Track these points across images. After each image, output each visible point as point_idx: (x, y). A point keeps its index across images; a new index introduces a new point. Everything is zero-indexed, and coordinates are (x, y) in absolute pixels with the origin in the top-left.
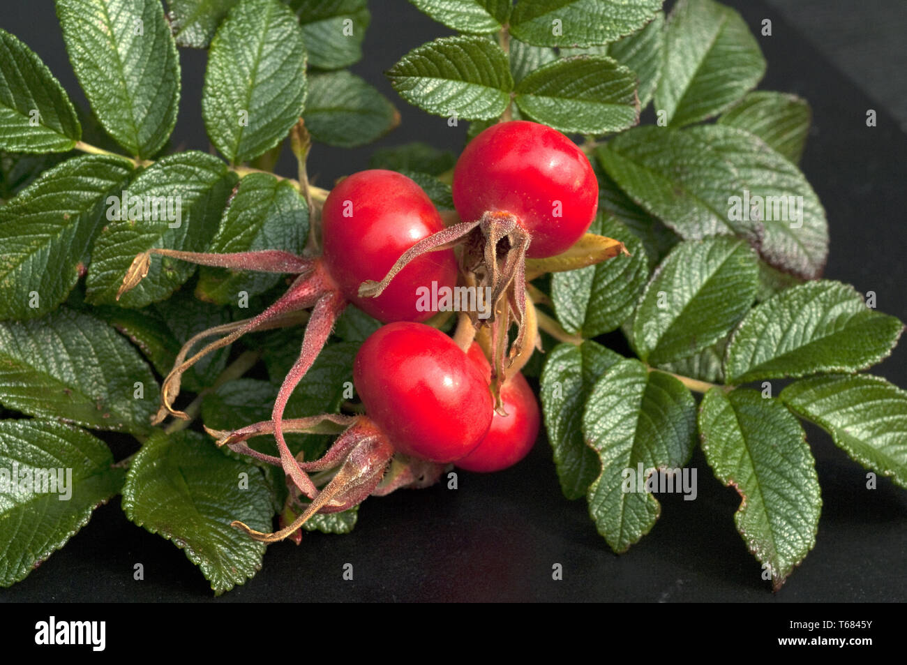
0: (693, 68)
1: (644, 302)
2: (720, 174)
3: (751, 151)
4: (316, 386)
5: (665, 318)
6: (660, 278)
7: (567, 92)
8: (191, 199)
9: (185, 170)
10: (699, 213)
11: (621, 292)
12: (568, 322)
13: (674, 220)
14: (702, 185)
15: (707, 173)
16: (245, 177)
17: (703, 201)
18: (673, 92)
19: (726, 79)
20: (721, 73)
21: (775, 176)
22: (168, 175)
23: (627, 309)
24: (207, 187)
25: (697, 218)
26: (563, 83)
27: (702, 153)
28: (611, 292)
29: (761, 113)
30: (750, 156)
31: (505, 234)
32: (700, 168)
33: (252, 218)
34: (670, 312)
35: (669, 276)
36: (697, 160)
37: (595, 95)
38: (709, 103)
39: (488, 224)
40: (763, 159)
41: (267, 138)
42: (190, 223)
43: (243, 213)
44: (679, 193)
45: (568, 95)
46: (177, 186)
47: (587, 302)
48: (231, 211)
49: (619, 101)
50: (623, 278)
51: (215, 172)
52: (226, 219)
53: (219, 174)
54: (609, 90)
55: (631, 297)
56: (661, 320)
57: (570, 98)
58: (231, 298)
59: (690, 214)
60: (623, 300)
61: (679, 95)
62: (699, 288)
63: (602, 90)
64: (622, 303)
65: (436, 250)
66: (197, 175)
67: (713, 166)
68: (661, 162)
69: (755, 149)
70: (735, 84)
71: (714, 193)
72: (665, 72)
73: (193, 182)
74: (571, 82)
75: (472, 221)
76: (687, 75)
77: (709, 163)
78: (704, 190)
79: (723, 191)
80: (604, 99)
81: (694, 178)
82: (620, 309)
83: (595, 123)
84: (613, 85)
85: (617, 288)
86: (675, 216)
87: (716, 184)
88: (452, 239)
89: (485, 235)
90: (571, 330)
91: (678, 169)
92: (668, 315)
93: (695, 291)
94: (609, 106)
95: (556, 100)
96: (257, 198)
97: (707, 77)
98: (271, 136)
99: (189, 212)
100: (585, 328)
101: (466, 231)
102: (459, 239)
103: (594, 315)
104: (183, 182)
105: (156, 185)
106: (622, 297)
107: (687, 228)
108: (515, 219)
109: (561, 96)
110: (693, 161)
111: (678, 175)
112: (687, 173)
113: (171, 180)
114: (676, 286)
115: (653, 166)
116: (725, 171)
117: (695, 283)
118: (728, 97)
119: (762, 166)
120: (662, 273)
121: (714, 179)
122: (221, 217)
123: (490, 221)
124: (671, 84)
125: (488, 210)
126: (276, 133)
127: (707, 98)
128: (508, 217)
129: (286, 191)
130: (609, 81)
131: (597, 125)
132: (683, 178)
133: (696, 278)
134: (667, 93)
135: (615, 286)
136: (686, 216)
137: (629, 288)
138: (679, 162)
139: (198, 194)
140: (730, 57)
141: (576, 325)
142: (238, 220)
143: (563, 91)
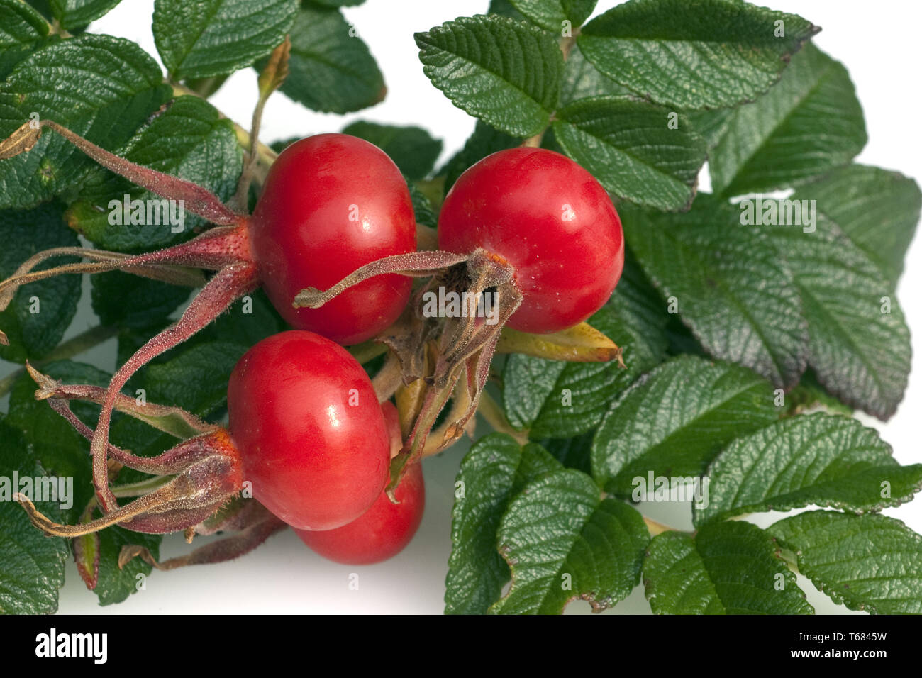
0: (770, 125)
1: (617, 411)
2: (771, 273)
3: (825, 241)
4: (179, 387)
5: (639, 441)
6: (645, 388)
7: (617, 139)
8: (103, 98)
9: (110, 59)
10: (729, 316)
11: (593, 394)
12: (516, 413)
13: (695, 318)
14: (744, 282)
15: (753, 269)
16: (182, 96)
17: (740, 302)
18: (737, 151)
19: (810, 146)
20: (805, 138)
21: (851, 278)
22: (87, 58)
23: (594, 416)
24: (129, 91)
25: (725, 322)
26: (618, 126)
27: (755, 241)
28: (580, 390)
29: (853, 190)
30: (821, 246)
31: (496, 284)
32: (747, 259)
33: (171, 150)
34: (648, 436)
35: (657, 389)
36: (745, 249)
37: (649, 156)
38: (781, 173)
39: (479, 263)
40: (839, 252)
41: (225, 60)
42: (92, 126)
43: (163, 139)
44: (712, 284)
45: (618, 143)
46: (92, 76)
47: (547, 394)
48: (149, 131)
49: (676, 173)
50: (600, 378)
51: (146, 77)
52: (137, 139)
53: (149, 82)
54: (668, 155)
55: (604, 402)
56: (634, 443)
57: (618, 147)
58: (105, 238)
59: (718, 315)
60: (593, 404)
61: (744, 157)
62: (692, 418)
63: (660, 152)
64: (590, 408)
65: (404, 274)
66: (122, 72)
67: (764, 261)
68: (699, 241)
69: (830, 239)
70: (821, 154)
71: (756, 295)
72: (733, 126)
73: (115, 79)
74: (629, 128)
75: (458, 252)
76: (761, 133)
77: (760, 256)
78: (744, 289)
79: (769, 296)
80: (659, 164)
81: (735, 270)
82: (586, 414)
83: (638, 189)
84: (676, 151)
85: (590, 387)
86: (698, 314)
87: (762, 285)
88: (429, 268)
89: (471, 275)
90: (516, 423)
91: (718, 255)
92: (645, 439)
93: (686, 421)
94: (661, 174)
95: (602, 144)
96: (186, 128)
97: (786, 140)
98: (231, 59)
99: (96, 113)
100: (535, 427)
101: (448, 264)
102: (437, 270)
103: (551, 413)
104: (103, 74)
105: (68, 64)
106: (592, 400)
107: (709, 332)
108: (512, 270)
109: (608, 141)
110: (739, 248)
111: (716, 262)
112: (728, 263)
113: (88, 65)
114: (664, 406)
115: (688, 242)
116: (778, 270)
117: (690, 410)
118: (807, 170)
119: (834, 262)
120: (650, 383)
121: (761, 277)
122: (133, 134)
123: (483, 262)
124: (737, 140)
125: (483, 247)
126: (238, 58)
127: (779, 166)
128: (505, 265)
129: (224, 134)
130: (672, 144)
131: (640, 193)
132: (722, 267)
133: (694, 404)
134: (730, 151)
135: (588, 384)
136: (712, 317)
137: (604, 392)
138: (722, 245)
139: (115, 95)
140: (823, 120)
141: (526, 419)
142: (153, 145)
143: (613, 136)
